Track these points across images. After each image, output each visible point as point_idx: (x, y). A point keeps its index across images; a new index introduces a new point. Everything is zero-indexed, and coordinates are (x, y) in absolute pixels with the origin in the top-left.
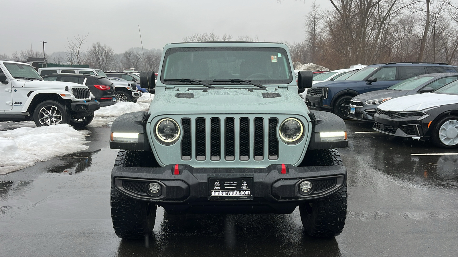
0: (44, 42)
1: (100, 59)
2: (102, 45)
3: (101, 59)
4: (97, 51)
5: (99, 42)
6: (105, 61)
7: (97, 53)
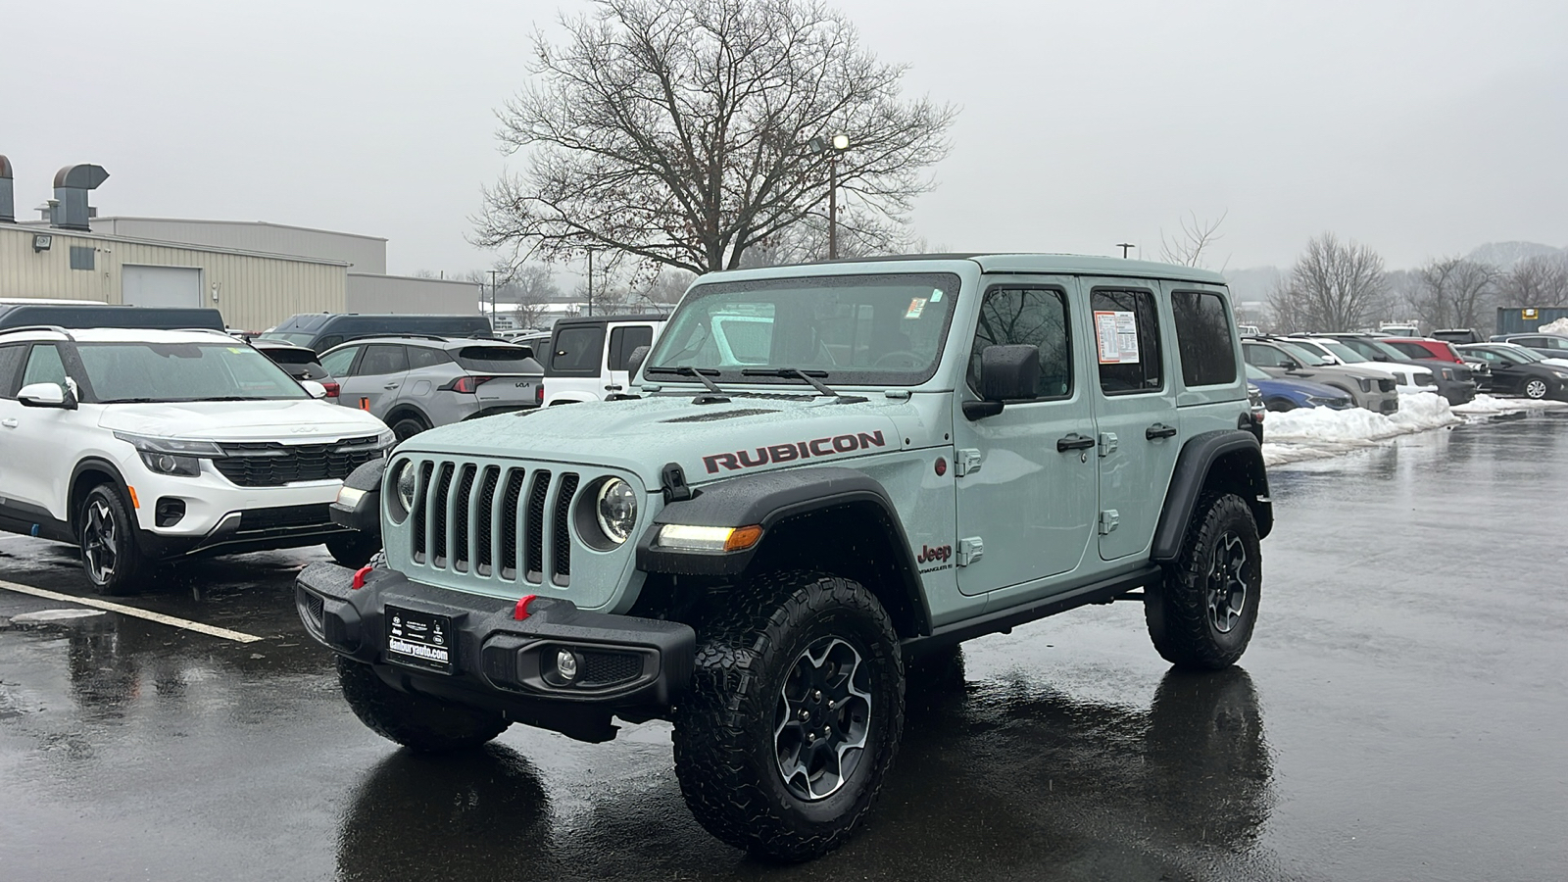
0: (1126, 246)
1: (1332, 291)
2: (1343, 243)
3: (1334, 291)
4: (1324, 264)
5: (1331, 234)
6: (1348, 298)
7: (1324, 271)
